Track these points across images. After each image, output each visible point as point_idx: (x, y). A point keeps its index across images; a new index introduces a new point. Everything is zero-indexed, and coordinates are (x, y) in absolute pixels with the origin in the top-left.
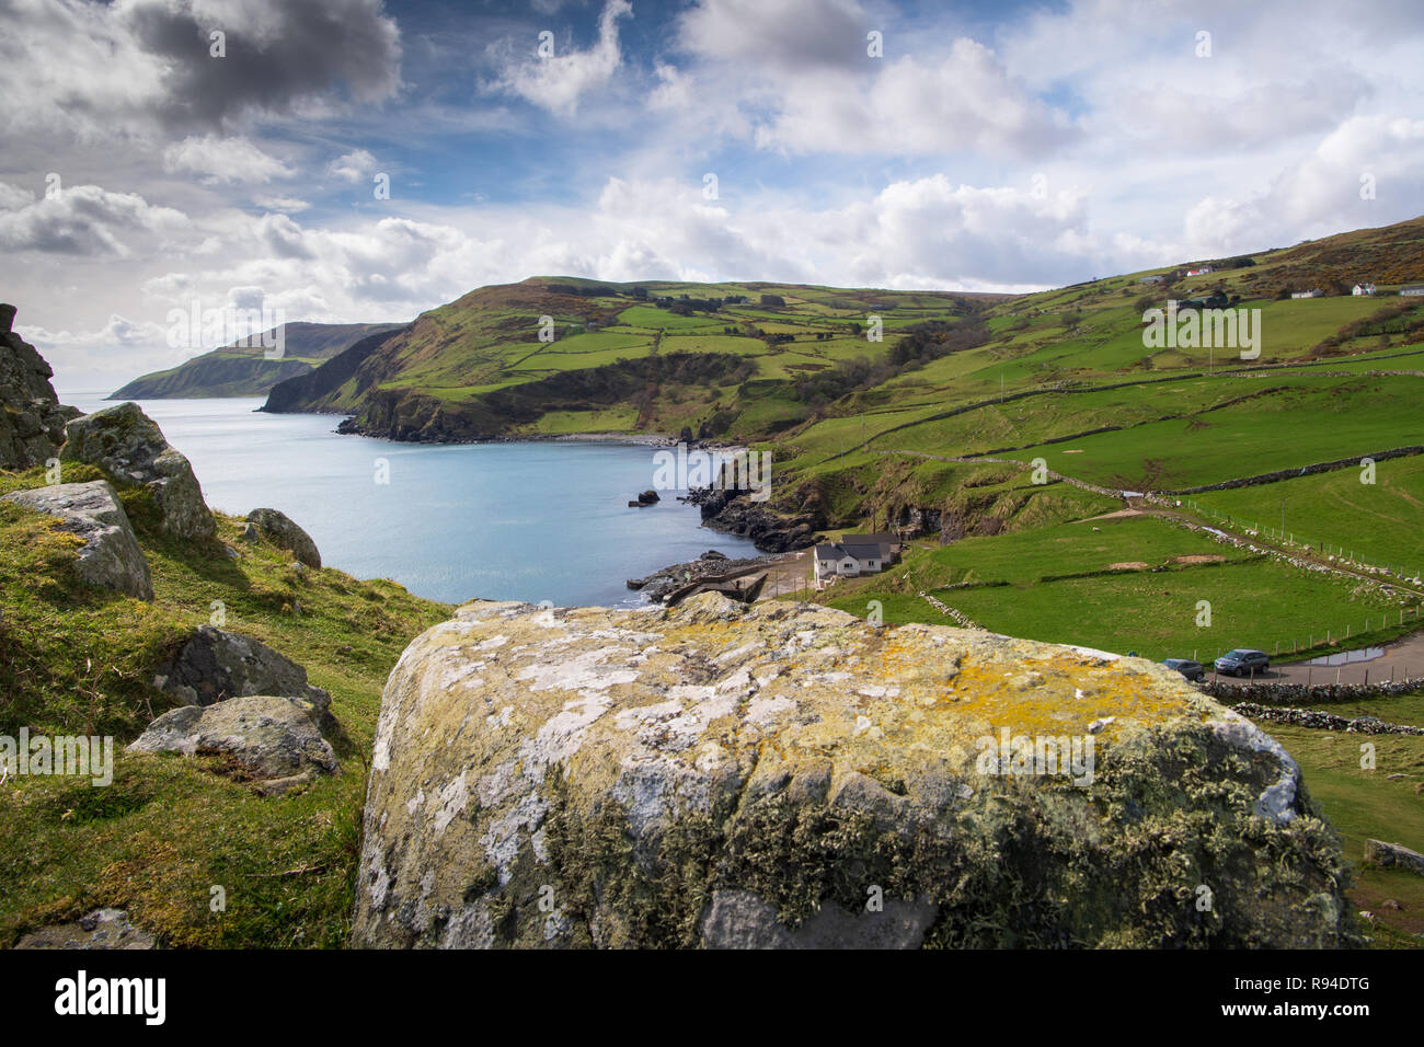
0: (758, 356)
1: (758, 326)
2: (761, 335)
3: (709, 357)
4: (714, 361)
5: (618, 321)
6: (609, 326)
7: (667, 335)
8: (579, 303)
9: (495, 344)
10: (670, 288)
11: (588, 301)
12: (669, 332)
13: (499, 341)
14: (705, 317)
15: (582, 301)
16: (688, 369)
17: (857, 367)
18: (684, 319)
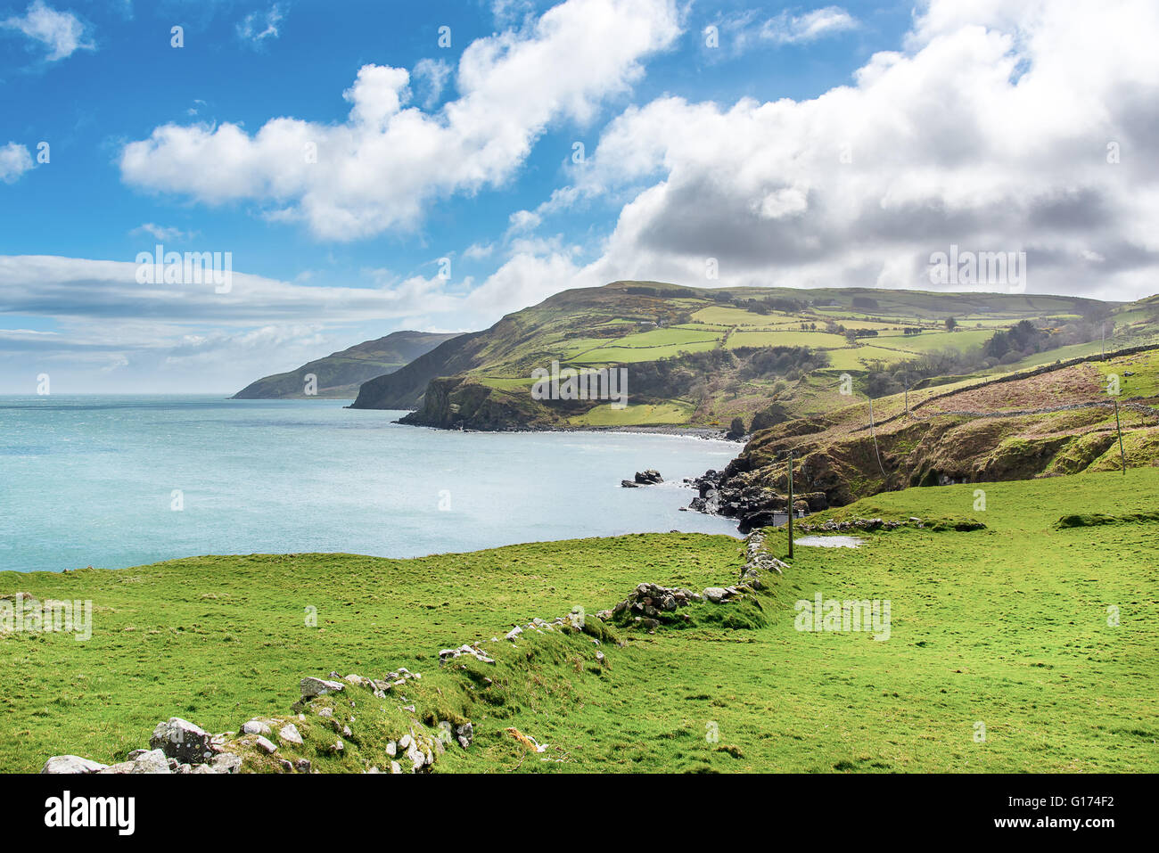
0: (833, 349)
1: (839, 323)
2: (841, 330)
3: (778, 351)
4: (785, 354)
5: (690, 319)
6: (681, 324)
7: (738, 331)
8: (656, 303)
9: (563, 340)
10: (757, 293)
11: (666, 302)
12: (741, 328)
13: (567, 337)
14: (787, 316)
15: (659, 301)
16: (754, 363)
17: (943, 358)
18: (761, 317)
